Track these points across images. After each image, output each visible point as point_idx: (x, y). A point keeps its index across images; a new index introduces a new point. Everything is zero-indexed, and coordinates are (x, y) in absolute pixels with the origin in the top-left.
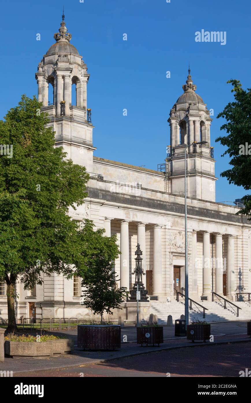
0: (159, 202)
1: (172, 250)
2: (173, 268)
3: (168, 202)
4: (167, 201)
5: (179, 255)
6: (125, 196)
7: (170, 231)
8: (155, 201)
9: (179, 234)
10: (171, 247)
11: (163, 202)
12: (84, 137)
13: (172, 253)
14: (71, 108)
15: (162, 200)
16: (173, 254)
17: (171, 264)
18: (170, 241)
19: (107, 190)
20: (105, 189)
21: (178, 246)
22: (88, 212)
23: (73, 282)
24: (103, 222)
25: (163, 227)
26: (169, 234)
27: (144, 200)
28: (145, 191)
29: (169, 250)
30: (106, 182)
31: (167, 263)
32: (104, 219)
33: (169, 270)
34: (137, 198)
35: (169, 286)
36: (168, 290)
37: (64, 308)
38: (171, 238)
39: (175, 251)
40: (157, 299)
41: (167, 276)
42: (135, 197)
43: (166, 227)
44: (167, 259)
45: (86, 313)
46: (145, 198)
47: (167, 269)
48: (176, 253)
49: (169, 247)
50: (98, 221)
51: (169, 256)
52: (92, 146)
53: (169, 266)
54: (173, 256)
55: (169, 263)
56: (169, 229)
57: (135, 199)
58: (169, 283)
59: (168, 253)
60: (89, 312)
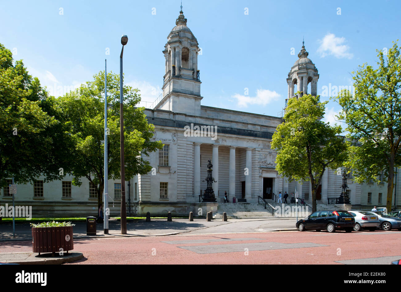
0: (249, 131)
1: (262, 166)
2: (263, 179)
3: (259, 132)
4: (258, 130)
5: (269, 170)
7: (261, 152)
8: (246, 131)
9: (269, 155)
10: (261, 164)
11: (254, 131)
12: (192, 90)
13: (261, 168)
14: (180, 70)
15: (252, 130)
16: (263, 169)
17: (260, 177)
18: (260, 160)
19: (196, 122)
20: (194, 122)
21: (268, 163)
22: (175, 138)
23: (159, 188)
24: (191, 146)
25: (254, 150)
26: (259, 154)
27: (234, 130)
28: (235, 124)
29: (259, 166)
30: (195, 117)
31: (256, 175)
32: (192, 143)
33: (258, 180)
34: (227, 129)
35: (258, 192)
36: (256, 195)
37: (150, 206)
38: (261, 157)
39: (265, 167)
40: (245, 201)
41: (256, 185)
42: (225, 128)
43: (256, 149)
44: (256, 173)
45: (172, 210)
46: (235, 129)
47: (256, 180)
48: (265, 168)
49: (258, 164)
50: (185, 145)
51: (258, 171)
52: (199, 96)
53: (258, 178)
54: (263, 170)
55: (258, 176)
56: (259, 151)
57: (224, 129)
58: (258, 190)
59: (258, 169)
60: (175, 210)
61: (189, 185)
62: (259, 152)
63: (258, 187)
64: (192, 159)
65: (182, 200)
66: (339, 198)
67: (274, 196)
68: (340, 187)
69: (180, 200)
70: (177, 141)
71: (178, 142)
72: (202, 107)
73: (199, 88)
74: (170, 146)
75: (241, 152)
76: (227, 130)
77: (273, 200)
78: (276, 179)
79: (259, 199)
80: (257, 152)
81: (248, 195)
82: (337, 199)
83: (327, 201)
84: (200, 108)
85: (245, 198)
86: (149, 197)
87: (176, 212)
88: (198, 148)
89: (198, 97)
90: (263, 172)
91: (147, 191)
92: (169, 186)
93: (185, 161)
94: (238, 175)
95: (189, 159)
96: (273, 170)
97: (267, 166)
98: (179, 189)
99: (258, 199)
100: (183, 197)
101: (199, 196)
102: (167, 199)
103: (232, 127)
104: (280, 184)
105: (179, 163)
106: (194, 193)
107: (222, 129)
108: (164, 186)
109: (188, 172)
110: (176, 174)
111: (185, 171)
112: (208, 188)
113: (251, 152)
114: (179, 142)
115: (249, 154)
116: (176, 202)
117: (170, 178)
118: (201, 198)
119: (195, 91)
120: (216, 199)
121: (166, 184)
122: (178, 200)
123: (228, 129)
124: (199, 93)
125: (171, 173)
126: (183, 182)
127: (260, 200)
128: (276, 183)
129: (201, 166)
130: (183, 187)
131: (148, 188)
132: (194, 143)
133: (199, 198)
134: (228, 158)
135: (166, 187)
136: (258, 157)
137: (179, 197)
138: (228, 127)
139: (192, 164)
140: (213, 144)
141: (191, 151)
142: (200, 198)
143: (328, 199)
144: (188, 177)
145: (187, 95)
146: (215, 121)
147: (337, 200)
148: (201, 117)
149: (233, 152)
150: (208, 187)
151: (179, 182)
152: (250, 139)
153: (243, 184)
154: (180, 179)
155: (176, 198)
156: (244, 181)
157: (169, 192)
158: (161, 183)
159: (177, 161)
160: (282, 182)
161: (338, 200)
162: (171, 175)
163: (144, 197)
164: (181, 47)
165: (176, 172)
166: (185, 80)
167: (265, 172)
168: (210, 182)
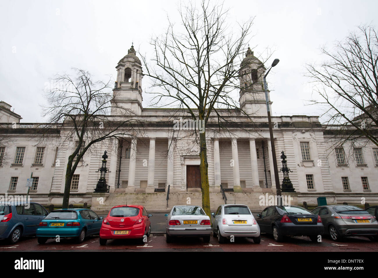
1: (184, 154)
2: (186, 167)
5: (192, 157)
6: (132, 123)
9: (192, 142)
13: (182, 156)
14: (121, 84)
17: (182, 165)
18: (182, 148)
22: (91, 135)
24: (108, 141)
27: (152, 123)
28: (155, 118)
29: (181, 155)
31: (178, 164)
33: (180, 168)
35: (180, 181)
36: (179, 184)
37: (59, 197)
38: (184, 145)
39: (188, 154)
41: (178, 173)
43: (178, 138)
45: (80, 201)
46: (154, 122)
47: (177, 169)
48: (188, 156)
49: (180, 152)
51: (180, 159)
53: (180, 166)
54: (185, 158)
55: (180, 164)
58: (180, 178)
59: (179, 157)
60: (83, 201)
62: (180, 141)
63: (180, 176)
65: (91, 191)
69: (89, 190)
80: (178, 141)
81: (170, 184)
86: (59, 188)
88: (116, 142)
89: (133, 101)
90: (186, 159)
91: (58, 183)
92: (81, 178)
93: (99, 154)
97: (191, 153)
98: (89, 181)
100: (92, 188)
102: (77, 191)
103: (151, 121)
105: (92, 156)
108: (76, 177)
110: (88, 167)
111: (97, 164)
116: (85, 193)
117: (82, 171)
122: (88, 191)
123: (147, 123)
125: (83, 166)
126: (95, 173)
130: (93, 178)
131: (59, 181)
135: (79, 179)
136: (180, 145)
137: (89, 188)
138: (147, 121)
141: (108, 145)
151: (90, 173)
154: (92, 171)
155: (86, 190)
157: (80, 184)
159: (90, 155)
162: (83, 168)
163: (54, 188)
164: (124, 68)
165: (89, 165)
166: (123, 90)
167: (188, 159)
168: (103, 173)
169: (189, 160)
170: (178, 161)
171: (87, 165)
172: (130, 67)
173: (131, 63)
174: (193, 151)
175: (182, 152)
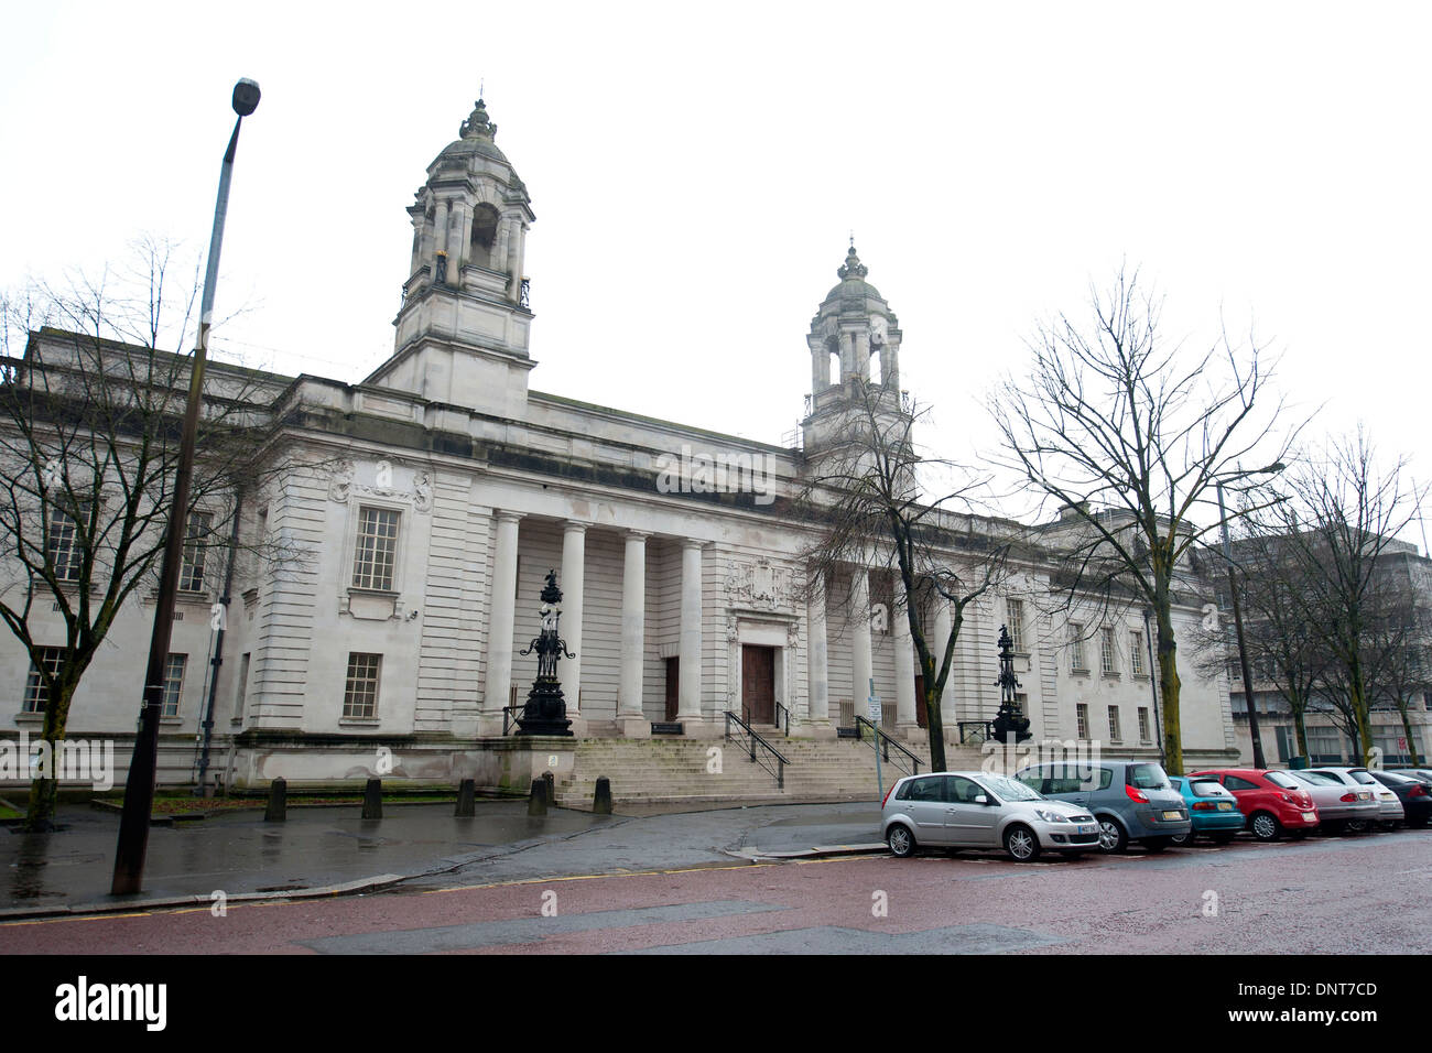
1: (737, 605)
2: (740, 649)
5: (760, 617)
6: (573, 462)
7: (731, 557)
9: (759, 566)
10: (735, 597)
12: (499, 335)
13: (733, 611)
14: (463, 269)
16: (741, 615)
17: (731, 641)
18: (731, 581)
19: (508, 441)
20: (503, 441)
21: (758, 595)
22: (426, 490)
23: (344, 678)
24: (487, 521)
25: (708, 547)
26: (726, 563)
27: (640, 475)
28: (648, 456)
29: (728, 605)
30: (507, 424)
31: (719, 636)
32: (490, 513)
33: (724, 654)
34: (617, 470)
35: (724, 697)
36: (721, 707)
38: (735, 573)
39: (747, 607)
40: (679, 730)
41: (718, 671)
42: (611, 466)
43: (718, 546)
44: (718, 628)
46: (646, 472)
47: (718, 653)
48: (748, 612)
49: (725, 596)
50: (464, 516)
51: (724, 620)
52: (526, 357)
53: (724, 646)
54: (740, 619)
55: (725, 637)
56: (727, 552)
57: (609, 470)
58: (723, 688)
59: (722, 612)
60: (401, 766)
61: (466, 665)
62: (726, 556)
63: (724, 680)
64: (483, 568)
65: (432, 727)
66: (995, 723)
67: (782, 715)
68: (995, 684)
69: (427, 724)
70: (433, 500)
71: (436, 505)
72: (532, 393)
73: (527, 332)
74: (405, 518)
75: (664, 552)
76: (616, 474)
77: (777, 727)
78: (785, 653)
79: (728, 722)
80: (719, 555)
81: (689, 706)
82: (988, 724)
83: (957, 730)
84: (525, 397)
85: (678, 721)
86: (297, 711)
87: (405, 776)
88: (511, 531)
89: (520, 361)
90: (742, 624)
91: (291, 688)
92: (387, 670)
93: (459, 574)
94: (654, 632)
95: (471, 567)
96: (773, 619)
97: (756, 605)
98: (423, 683)
99: (724, 724)
100: (438, 716)
101: (506, 709)
102: (373, 723)
103: (636, 466)
104: (800, 668)
105: (432, 581)
106: (484, 698)
107: (601, 469)
108: (365, 666)
109: (465, 615)
110: (417, 625)
111: (454, 613)
112: (539, 678)
113: (700, 552)
114: (438, 502)
115: (693, 560)
116: (409, 732)
117: (391, 638)
118: (511, 720)
119: (512, 343)
120: (571, 723)
121: (376, 659)
122: (419, 727)
123: (623, 471)
124: (526, 347)
125: (398, 618)
126: (444, 653)
127: (735, 728)
128: (785, 664)
129: (516, 598)
130: (442, 673)
131: (296, 677)
132: (496, 511)
133: (502, 719)
134: (619, 573)
135: (373, 673)
136: (725, 571)
137: (423, 715)
138: (621, 463)
139: (482, 587)
140: (566, 519)
141: (485, 540)
142: (506, 718)
143: (961, 725)
144: (465, 635)
145: (482, 350)
146: (575, 442)
147: (988, 731)
148: (527, 426)
149: (636, 552)
150: (542, 674)
151: (427, 652)
152: (695, 511)
153: (672, 665)
154: (433, 642)
155: (412, 720)
156: (674, 655)
157: (385, 694)
158: (353, 657)
159: (425, 573)
160: (806, 661)
161: (993, 730)
162: (397, 627)
163: (274, 711)
164: (472, 201)
165: (420, 615)
166: (478, 302)
167: (748, 625)
168: (548, 657)
169: (750, 629)
170: (721, 631)
171: (415, 614)
172: (497, 202)
173: (501, 188)
174: (761, 598)
175: (732, 595)
